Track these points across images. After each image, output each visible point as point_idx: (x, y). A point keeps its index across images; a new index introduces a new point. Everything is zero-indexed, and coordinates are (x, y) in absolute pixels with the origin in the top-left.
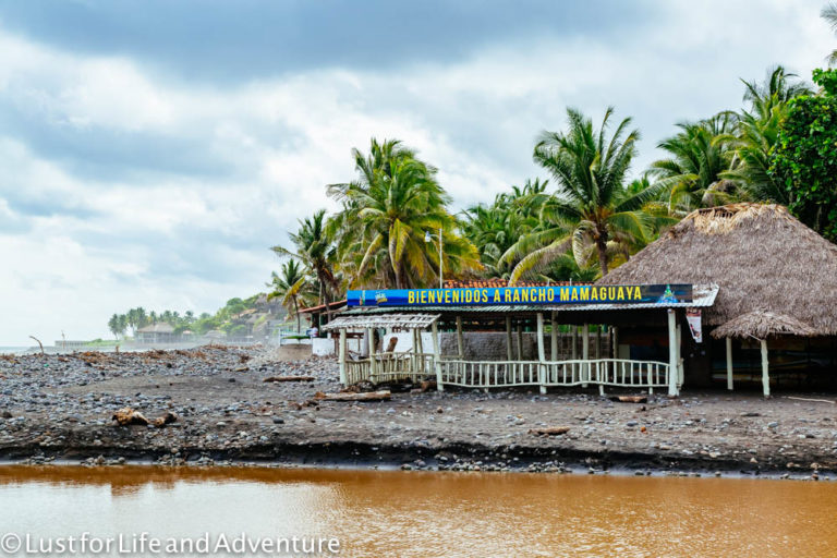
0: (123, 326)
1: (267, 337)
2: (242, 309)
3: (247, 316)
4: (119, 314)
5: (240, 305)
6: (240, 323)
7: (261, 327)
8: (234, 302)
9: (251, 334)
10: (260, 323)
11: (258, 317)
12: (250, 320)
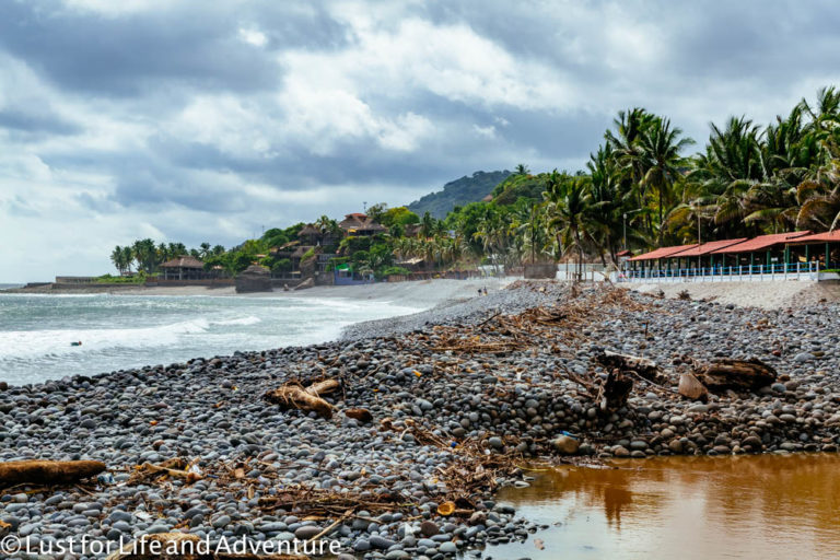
0: (129, 260)
1: (317, 273)
2: (284, 242)
3: (292, 250)
4: (123, 246)
5: (282, 236)
6: (281, 257)
7: (309, 263)
8: (273, 233)
9: (297, 268)
10: (309, 257)
11: (304, 250)
12: (296, 254)
